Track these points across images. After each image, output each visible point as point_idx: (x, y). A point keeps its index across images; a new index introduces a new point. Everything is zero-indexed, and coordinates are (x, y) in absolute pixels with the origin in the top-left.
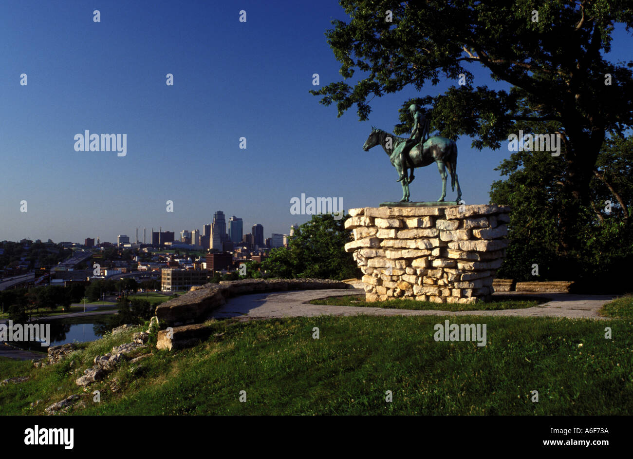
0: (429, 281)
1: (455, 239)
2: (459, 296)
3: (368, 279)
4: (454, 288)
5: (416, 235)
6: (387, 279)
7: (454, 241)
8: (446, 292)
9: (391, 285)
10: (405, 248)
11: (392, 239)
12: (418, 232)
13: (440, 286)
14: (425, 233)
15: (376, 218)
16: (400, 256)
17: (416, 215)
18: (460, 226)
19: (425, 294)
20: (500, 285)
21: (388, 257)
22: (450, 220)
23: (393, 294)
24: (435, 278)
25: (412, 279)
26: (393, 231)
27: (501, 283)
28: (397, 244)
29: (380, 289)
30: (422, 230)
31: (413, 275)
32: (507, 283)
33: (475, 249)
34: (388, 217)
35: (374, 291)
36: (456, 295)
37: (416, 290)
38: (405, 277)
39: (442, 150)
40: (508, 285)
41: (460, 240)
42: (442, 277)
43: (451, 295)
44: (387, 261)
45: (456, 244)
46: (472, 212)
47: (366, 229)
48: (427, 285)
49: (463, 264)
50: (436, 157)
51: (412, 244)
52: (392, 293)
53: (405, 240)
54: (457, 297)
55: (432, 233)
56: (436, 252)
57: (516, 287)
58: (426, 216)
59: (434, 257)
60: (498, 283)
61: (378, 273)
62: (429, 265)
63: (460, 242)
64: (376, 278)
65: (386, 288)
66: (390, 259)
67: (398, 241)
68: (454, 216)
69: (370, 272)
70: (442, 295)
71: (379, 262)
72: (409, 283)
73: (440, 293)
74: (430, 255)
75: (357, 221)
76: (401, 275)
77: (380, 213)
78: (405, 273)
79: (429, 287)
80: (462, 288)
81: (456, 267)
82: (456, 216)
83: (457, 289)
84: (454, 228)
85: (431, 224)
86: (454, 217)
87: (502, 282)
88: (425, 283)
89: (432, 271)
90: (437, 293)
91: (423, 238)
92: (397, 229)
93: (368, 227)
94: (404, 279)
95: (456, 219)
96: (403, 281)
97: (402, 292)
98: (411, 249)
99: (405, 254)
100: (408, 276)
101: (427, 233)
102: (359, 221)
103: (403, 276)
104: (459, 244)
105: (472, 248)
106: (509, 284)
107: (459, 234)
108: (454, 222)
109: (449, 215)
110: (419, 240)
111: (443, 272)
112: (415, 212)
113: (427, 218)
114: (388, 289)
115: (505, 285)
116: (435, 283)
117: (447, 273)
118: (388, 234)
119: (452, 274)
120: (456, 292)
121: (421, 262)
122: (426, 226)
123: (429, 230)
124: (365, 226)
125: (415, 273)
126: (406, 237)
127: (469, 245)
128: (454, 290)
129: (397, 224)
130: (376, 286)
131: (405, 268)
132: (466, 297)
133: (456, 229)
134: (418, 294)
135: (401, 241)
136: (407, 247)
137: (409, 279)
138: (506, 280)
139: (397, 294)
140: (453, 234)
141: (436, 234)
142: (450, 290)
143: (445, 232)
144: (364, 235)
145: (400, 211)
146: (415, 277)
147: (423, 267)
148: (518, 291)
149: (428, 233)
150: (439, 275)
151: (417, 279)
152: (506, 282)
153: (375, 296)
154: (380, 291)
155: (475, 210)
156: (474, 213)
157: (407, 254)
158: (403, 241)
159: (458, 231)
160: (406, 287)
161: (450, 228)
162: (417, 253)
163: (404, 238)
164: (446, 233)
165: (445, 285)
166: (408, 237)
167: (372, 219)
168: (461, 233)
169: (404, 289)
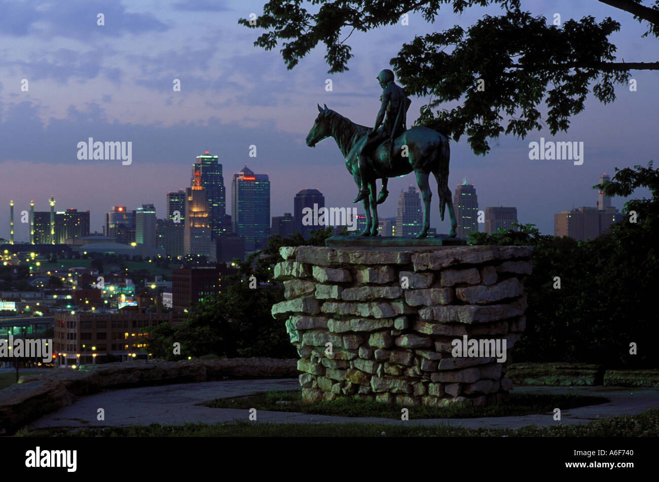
0: (393, 370)
1: (429, 303)
2: (438, 395)
3: (305, 365)
4: (431, 382)
5: (369, 296)
6: (332, 365)
7: (426, 306)
8: (420, 389)
9: (337, 376)
10: (354, 317)
11: (334, 300)
12: (371, 289)
13: (409, 379)
14: (381, 292)
15: (313, 265)
16: (347, 329)
17: (368, 263)
18: (435, 282)
19: (390, 391)
20: (577, 374)
21: (332, 330)
22: (419, 272)
23: (341, 391)
24: (401, 365)
25: (368, 367)
26: (335, 288)
27: (580, 371)
28: (343, 309)
29: (323, 382)
30: (378, 288)
31: (369, 359)
32: (590, 371)
33: (456, 319)
34: (329, 264)
35: (314, 385)
36: (433, 393)
37: (374, 384)
38: (358, 364)
39: (421, 152)
40: (590, 374)
41: (436, 304)
42: (412, 364)
43: (426, 393)
44: (330, 336)
45: (429, 311)
46: (452, 259)
47: (300, 282)
48: (391, 377)
49: (443, 344)
50: (413, 164)
51: (364, 310)
52: (339, 388)
53: (355, 304)
54: (435, 396)
55: (393, 293)
56: (399, 324)
57: (605, 377)
58: (383, 265)
59: (398, 331)
60: (574, 371)
61: (318, 355)
62: (392, 346)
63: (433, 308)
64: (316, 364)
65: (332, 379)
66: (334, 333)
67: (343, 304)
68: (424, 265)
69: (306, 353)
70: (414, 394)
71: (317, 338)
72: (365, 373)
73: (412, 389)
74: (393, 328)
75: (287, 269)
76: (353, 360)
77: (317, 257)
78: (357, 357)
79: (393, 380)
80: (443, 381)
81: (432, 349)
82: (428, 266)
83: (434, 383)
84: (425, 285)
85: (390, 278)
86: (424, 268)
87: (582, 369)
88: (387, 374)
89: (395, 353)
90: (405, 390)
91: (380, 300)
92: (343, 285)
93: (303, 279)
94: (357, 365)
95: (428, 271)
96: (355, 369)
97: (355, 387)
98: (363, 317)
99: (355, 326)
100: (363, 361)
101: (384, 292)
102: (290, 268)
103: (355, 361)
104: (432, 311)
105: (451, 319)
106: (593, 372)
107: (434, 295)
108: (426, 276)
109: (417, 264)
110: (375, 304)
111: (414, 355)
112: (366, 258)
113: (384, 269)
114: (335, 382)
115: (586, 375)
116: (402, 374)
117: (420, 358)
118: (329, 293)
119: (426, 359)
120: (434, 389)
121: (378, 339)
122: (383, 280)
123: (387, 288)
124: (298, 278)
125: (371, 357)
126: (354, 298)
127: (448, 314)
128: (431, 385)
129: (340, 275)
130: (317, 376)
131: (358, 349)
132: (449, 396)
133: (430, 287)
134: (378, 391)
135: (348, 304)
136: (357, 314)
137: (364, 366)
138: (588, 366)
139: (347, 391)
140: (424, 294)
141: (398, 295)
142: (426, 385)
143: (412, 291)
144: (297, 292)
145: (345, 255)
146: (371, 363)
147: (381, 347)
148: (606, 385)
149: (387, 293)
150: (407, 361)
151: (375, 367)
152: (587, 369)
153: (316, 394)
154: (323, 384)
155: (457, 257)
156: (456, 261)
157: (358, 326)
158: (352, 305)
159: (432, 290)
160: (360, 380)
161: (421, 285)
162: (373, 324)
163: (351, 299)
164: (414, 292)
165: (417, 379)
166: (358, 299)
167: (308, 267)
168: (436, 293)
169: (356, 382)
